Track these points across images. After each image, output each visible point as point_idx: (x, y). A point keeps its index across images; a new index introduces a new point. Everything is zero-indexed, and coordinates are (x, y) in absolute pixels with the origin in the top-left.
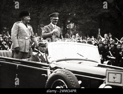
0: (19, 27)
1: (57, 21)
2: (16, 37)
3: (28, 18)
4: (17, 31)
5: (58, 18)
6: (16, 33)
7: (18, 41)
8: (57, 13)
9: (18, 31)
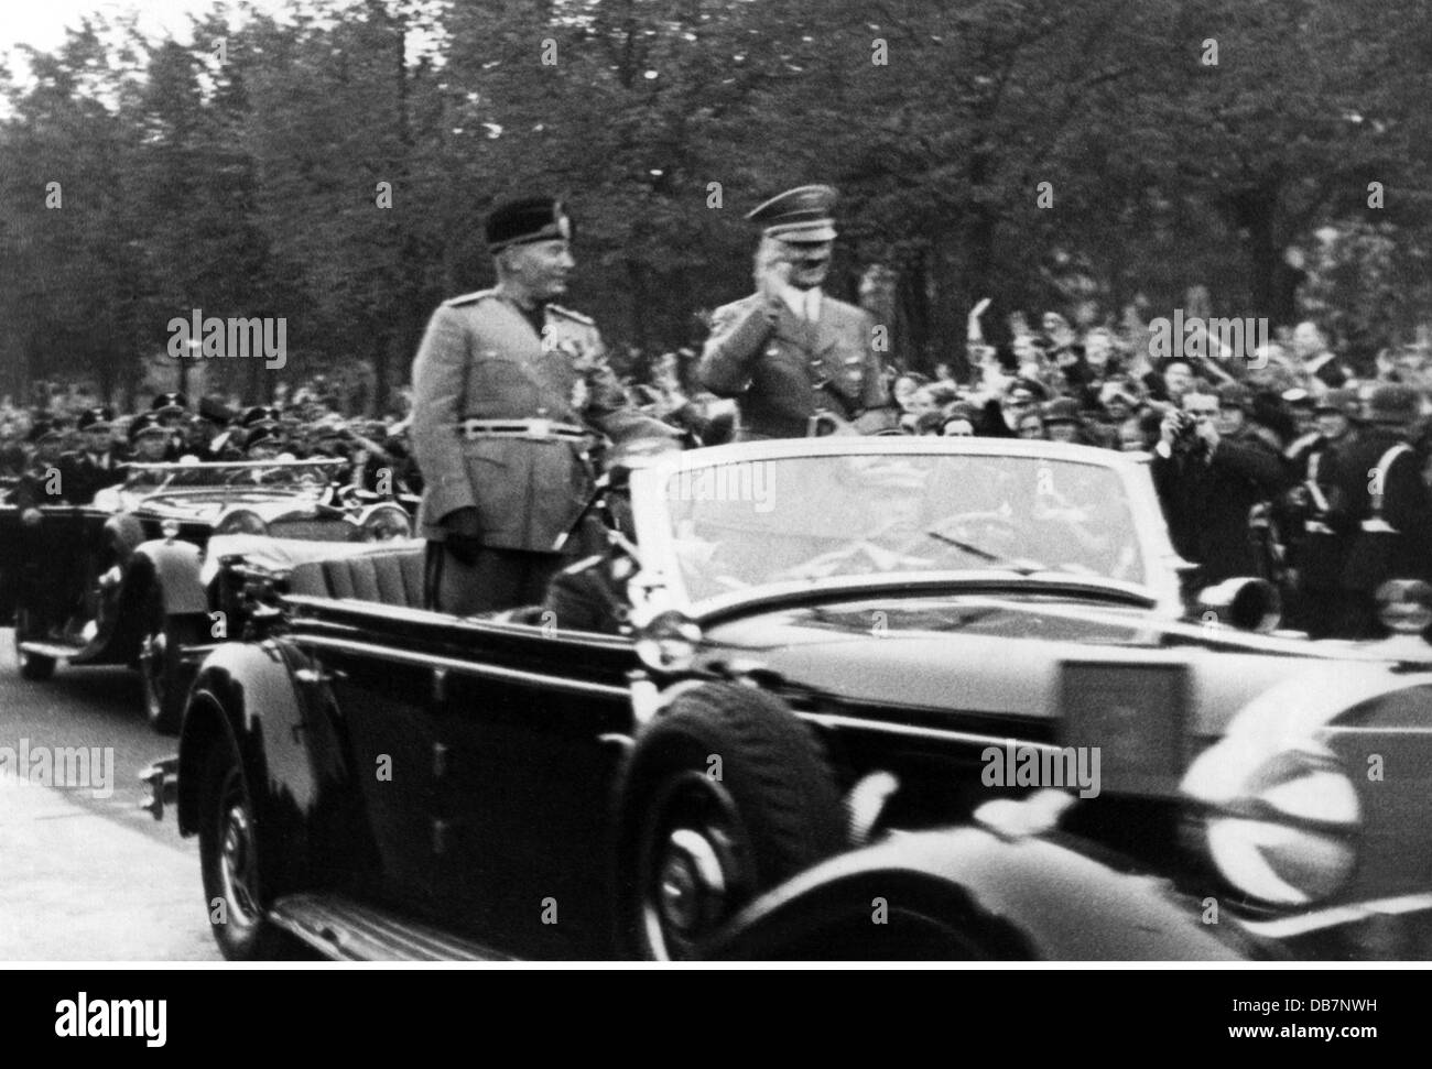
0: (470, 342)
1: (817, 254)
2: (445, 420)
3: (548, 260)
4: (455, 373)
5: (828, 234)
6: (450, 393)
7: (467, 460)
8: (815, 193)
9: (466, 371)
